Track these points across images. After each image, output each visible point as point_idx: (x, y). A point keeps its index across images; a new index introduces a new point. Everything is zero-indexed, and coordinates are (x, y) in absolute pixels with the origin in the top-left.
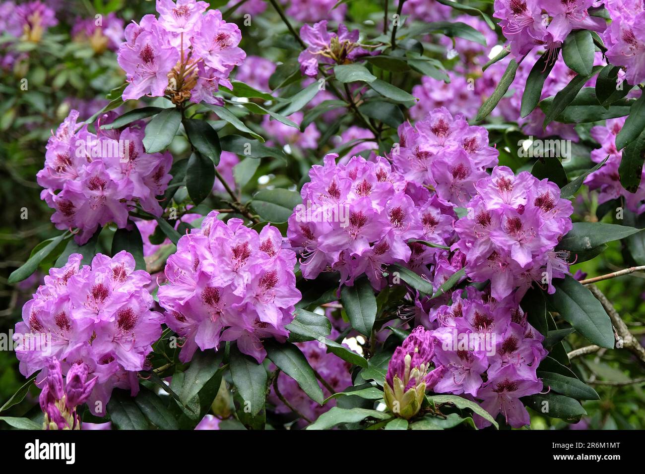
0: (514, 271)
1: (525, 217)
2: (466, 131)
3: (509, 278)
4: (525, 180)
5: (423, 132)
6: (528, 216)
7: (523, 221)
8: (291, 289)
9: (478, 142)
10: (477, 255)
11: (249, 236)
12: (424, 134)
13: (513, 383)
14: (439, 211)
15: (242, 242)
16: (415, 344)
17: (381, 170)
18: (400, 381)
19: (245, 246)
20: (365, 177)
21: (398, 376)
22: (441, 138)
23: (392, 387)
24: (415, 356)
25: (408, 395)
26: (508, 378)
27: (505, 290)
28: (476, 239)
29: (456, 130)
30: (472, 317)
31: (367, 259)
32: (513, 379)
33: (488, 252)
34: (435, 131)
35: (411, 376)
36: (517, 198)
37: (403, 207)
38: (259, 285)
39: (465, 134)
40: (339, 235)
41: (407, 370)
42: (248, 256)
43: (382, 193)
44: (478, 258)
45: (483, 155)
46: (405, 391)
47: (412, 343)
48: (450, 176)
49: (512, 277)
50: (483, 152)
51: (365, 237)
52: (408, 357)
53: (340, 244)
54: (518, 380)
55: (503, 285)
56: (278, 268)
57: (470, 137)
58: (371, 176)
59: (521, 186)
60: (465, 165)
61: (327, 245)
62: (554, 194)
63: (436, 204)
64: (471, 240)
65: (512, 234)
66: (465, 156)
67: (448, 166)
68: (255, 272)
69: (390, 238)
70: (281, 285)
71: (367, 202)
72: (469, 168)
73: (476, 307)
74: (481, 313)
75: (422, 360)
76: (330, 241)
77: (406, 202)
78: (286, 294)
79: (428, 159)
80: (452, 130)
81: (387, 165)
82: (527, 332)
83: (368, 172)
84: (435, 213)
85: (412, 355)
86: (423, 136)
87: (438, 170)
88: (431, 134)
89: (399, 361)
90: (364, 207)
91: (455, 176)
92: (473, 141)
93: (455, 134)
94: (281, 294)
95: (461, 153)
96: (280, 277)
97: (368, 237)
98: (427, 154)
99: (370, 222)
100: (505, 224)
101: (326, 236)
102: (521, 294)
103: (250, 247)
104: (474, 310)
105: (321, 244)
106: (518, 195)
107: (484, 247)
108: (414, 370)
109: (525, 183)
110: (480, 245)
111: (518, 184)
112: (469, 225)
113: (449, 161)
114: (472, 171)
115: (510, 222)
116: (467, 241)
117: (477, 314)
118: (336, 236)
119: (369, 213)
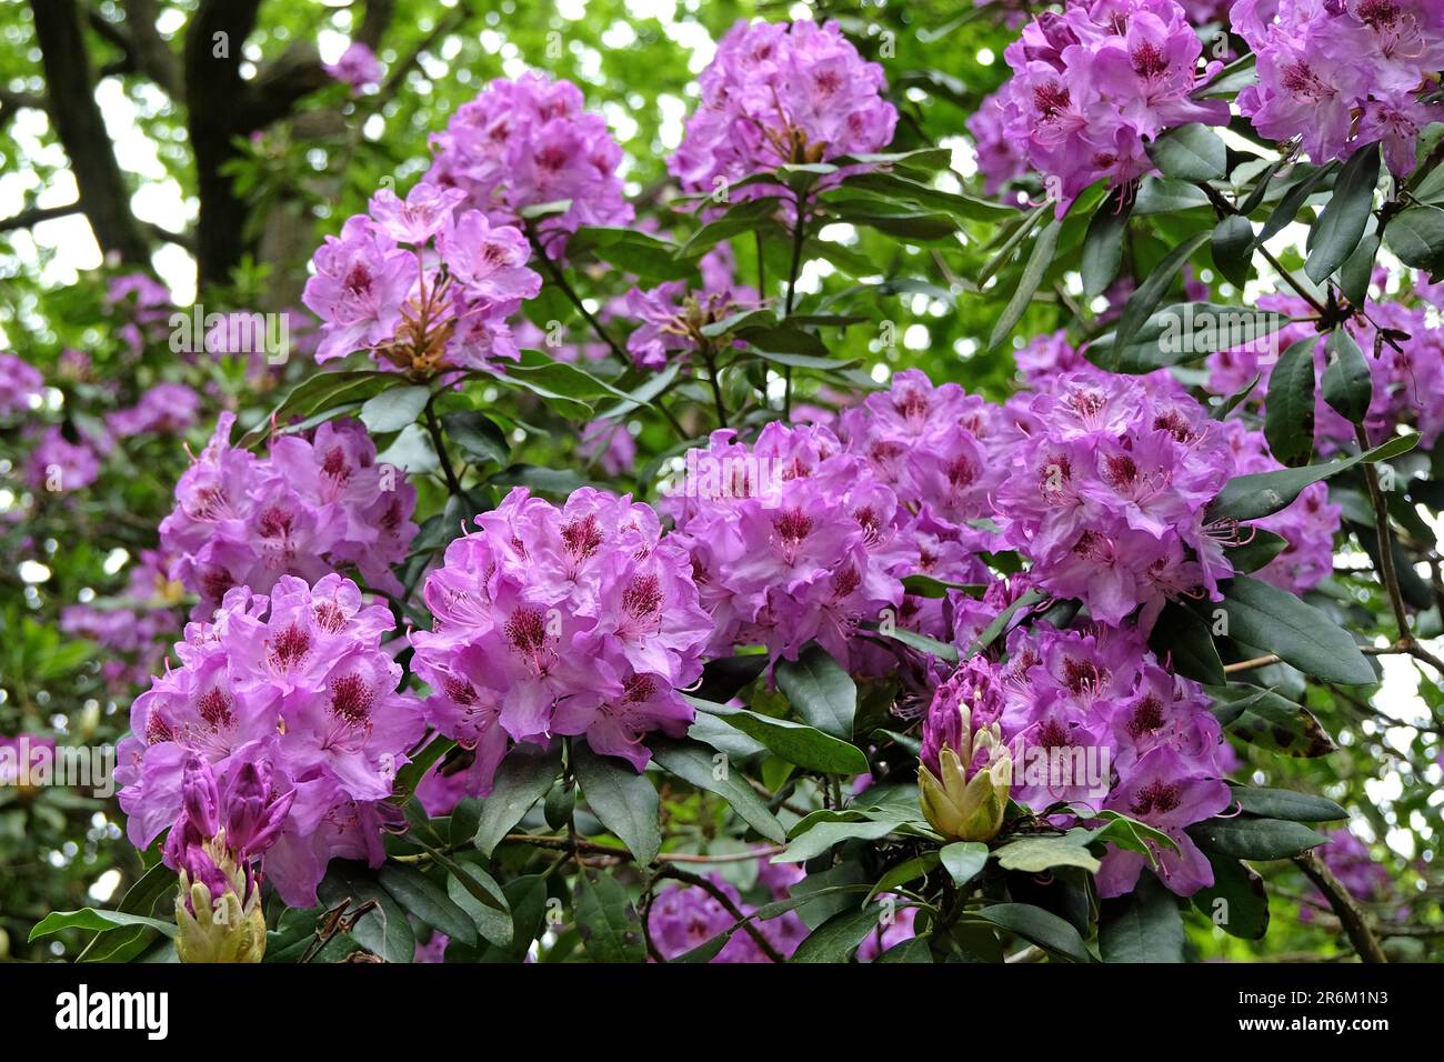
0: (1134, 565)
1: (1140, 455)
2: (958, 406)
3: (1125, 581)
4: (1126, 390)
5: (880, 413)
6: (1145, 451)
7: (1137, 463)
8: (691, 613)
9: (986, 422)
10: (1051, 545)
11: (596, 506)
12: (883, 417)
13: (1170, 789)
14: (936, 537)
15: (582, 517)
16: (973, 684)
17: (823, 447)
18: (956, 757)
19: (589, 523)
20: (796, 453)
21: (949, 746)
22: (916, 420)
23: (939, 777)
24: (977, 706)
25: (978, 783)
26: (1160, 776)
27: (1121, 603)
28: (1043, 515)
29: (940, 404)
30: (1060, 670)
31: (818, 607)
32: (1169, 780)
33: (1073, 535)
34: (901, 410)
35: (977, 747)
36: (1115, 424)
37: (875, 506)
38: (624, 607)
39: (958, 412)
40: (759, 560)
41: (965, 735)
42: (597, 542)
43: (834, 477)
44: (1055, 550)
45: (997, 443)
46: (968, 779)
47: (966, 682)
48: (944, 481)
49: (1131, 578)
50: (996, 439)
51: (812, 559)
52: (963, 709)
53: (765, 576)
54: (1179, 781)
55: (1115, 596)
56: (659, 570)
57: (969, 416)
58: (807, 452)
59: (1120, 401)
60: (970, 459)
61: (738, 580)
62: (1187, 414)
63: (927, 527)
64: (1034, 519)
65: (1120, 485)
66: (968, 441)
67: (939, 461)
68: (615, 570)
69: (860, 560)
70: (669, 607)
71: (809, 488)
72: (978, 463)
73: (1063, 650)
74: (1076, 660)
75: (992, 716)
76: (745, 572)
77: (880, 497)
78: (680, 623)
79: (897, 459)
80: (932, 405)
81: (831, 439)
82: (1177, 690)
83: (802, 443)
84: (928, 542)
85: (970, 703)
86: (883, 420)
87: (921, 472)
88: (895, 415)
89: (948, 712)
90: (803, 498)
91: (953, 480)
92: (977, 421)
93: (939, 412)
94: (672, 625)
95: (960, 435)
96: (664, 588)
97: (819, 558)
98: (894, 451)
99: (820, 526)
100: (1104, 467)
101: (735, 565)
102: (1150, 620)
103: (599, 525)
104: (1060, 655)
105: (726, 577)
106: (1117, 418)
107: (1064, 527)
108: (982, 733)
109: (1126, 395)
110: (1055, 524)
111: (1114, 399)
112: (1026, 491)
113: (941, 452)
114: (983, 470)
115: (1113, 464)
116: (1026, 523)
117: (1067, 662)
118: (754, 562)
119: (815, 509)
